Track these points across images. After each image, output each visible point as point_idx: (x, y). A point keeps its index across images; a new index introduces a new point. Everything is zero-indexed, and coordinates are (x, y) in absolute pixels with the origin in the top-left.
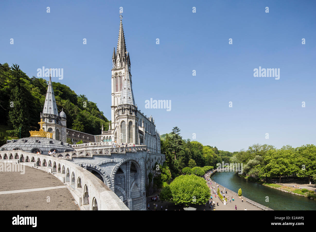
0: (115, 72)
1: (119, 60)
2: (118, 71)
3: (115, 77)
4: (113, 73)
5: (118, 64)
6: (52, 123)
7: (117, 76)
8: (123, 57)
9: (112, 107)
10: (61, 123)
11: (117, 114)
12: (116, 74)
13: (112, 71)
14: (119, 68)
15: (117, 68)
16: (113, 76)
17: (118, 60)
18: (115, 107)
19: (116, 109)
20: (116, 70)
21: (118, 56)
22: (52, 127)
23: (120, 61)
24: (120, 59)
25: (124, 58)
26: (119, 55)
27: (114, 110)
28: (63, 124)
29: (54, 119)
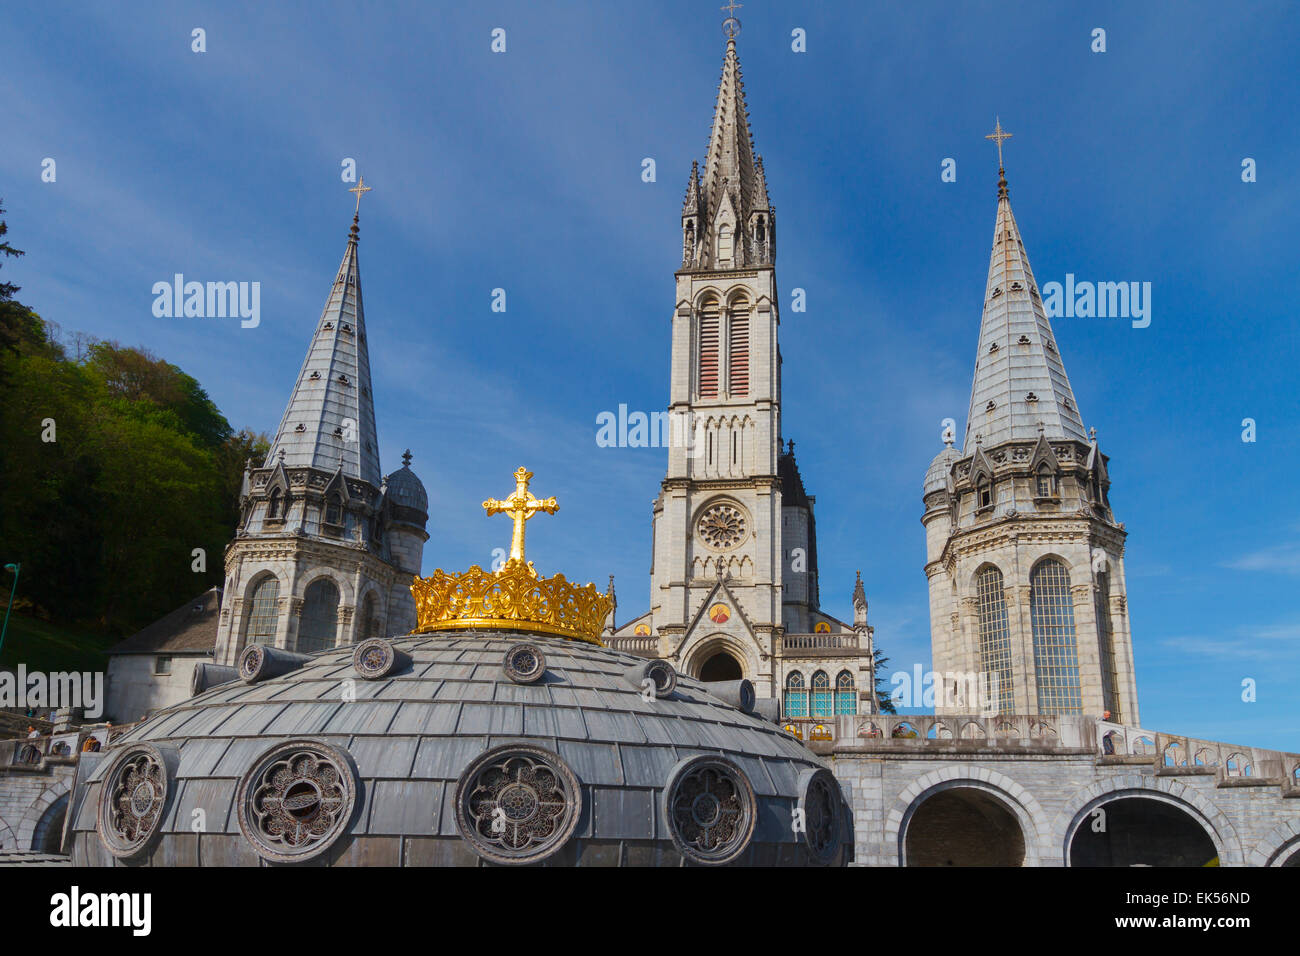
0: (701, 285)
1: (733, 227)
2: (723, 285)
3: (701, 314)
4: (687, 289)
5: (725, 249)
6: (343, 545)
7: (707, 309)
8: (755, 217)
9: (669, 483)
10: (396, 549)
11: (701, 528)
12: (708, 297)
13: (681, 278)
14: (732, 266)
15: (717, 267)
16: (685, 305)
17: (725, 225)
18: (692, 486)
19: (699, 498)
20: (708, 272)
21: (725, 203)
22: (339, 576)
23: (737, 235)
24: (738, 223)
25: (761, 217)
26: (733, 199)
27: (689, 503)
28: (405, 557)
29: (359, 513)
